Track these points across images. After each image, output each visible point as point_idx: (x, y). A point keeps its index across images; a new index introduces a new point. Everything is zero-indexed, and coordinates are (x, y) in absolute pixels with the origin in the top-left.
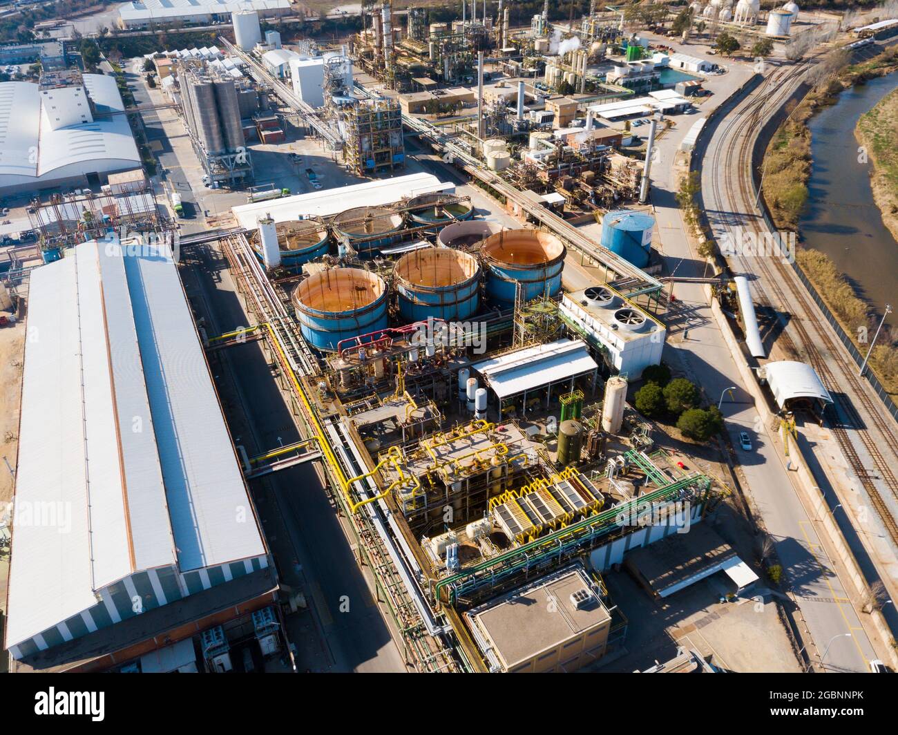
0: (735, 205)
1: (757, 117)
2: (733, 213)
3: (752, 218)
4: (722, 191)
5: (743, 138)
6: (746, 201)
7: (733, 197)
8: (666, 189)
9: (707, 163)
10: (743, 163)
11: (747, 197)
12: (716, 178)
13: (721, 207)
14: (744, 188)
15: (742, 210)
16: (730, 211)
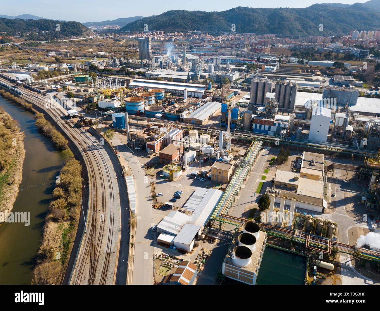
0: (92, 153)
1: (91, 253)
2: (93, 150)
3: (85, 150)
4: (99, 158)
5: (98, 209)
6: (88, 157)
7: (94, 157)
8: (124, 153)
9: (113, 175)
10: (94, 181)
11: (88, 160)
12: (105, 166)
13: (98, 151)
14: (90, 164)
15: (89, 153)
16: (94, 151)
